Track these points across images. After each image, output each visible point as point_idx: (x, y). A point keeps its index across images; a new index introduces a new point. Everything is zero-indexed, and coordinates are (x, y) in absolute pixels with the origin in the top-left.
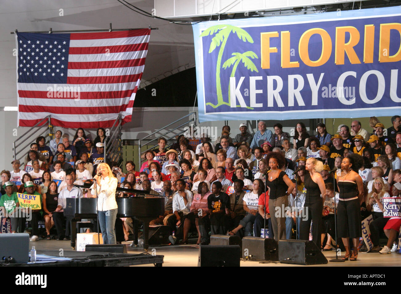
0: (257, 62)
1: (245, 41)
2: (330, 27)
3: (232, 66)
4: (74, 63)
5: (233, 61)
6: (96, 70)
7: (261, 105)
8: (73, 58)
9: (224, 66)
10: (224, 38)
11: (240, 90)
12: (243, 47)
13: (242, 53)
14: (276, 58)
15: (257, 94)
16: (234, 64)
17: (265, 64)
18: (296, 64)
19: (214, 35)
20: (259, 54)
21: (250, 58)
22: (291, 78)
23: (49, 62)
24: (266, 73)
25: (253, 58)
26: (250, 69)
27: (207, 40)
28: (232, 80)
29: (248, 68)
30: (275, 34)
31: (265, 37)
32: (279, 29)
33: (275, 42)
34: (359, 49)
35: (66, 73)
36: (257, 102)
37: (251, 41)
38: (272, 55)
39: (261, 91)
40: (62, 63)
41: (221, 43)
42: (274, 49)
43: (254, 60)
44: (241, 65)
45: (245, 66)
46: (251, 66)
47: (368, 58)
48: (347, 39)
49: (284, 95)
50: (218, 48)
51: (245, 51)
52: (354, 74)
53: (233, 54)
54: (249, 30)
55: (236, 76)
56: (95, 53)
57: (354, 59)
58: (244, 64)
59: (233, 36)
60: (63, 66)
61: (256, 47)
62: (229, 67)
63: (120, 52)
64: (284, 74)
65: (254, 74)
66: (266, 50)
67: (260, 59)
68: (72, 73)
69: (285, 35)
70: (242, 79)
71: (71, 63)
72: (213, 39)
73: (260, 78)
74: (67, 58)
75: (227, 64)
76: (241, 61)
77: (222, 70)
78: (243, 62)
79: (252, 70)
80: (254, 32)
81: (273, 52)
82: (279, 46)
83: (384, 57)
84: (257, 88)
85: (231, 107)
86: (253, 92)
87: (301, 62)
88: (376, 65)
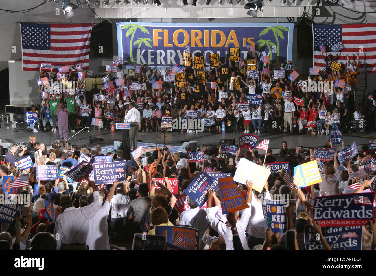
0: (151, 43)
1: (145, 33)
2: (188, 29)
3: (138, 44)
4: (54, 40)
5: (139, 42)
6: (66, 43)
7: (153, 63)
8: (53, 37)
9: (134, 44)
10: (134, 30)
11: (142, 56)
12: (144, 35)
13: (143, 38)
14: (161, 42)
15: (151, 58)
17: (156, 44)
18: (171, 45)
19: (128, 29)
20: (152, 39)
21: (148, 41)
22: (169, 52)
23: (40, 39)
24: (156, 48)
27: (124, 31)
28: (138, 52)
29: (147, 46)
30: (161, 31)
31: (155, 32)
32: (163, 28)
33: (161, 34)
34: (202, 40)
35: (50, 45)
36: (152, 62)
37: (148, 33)
38: (159, 40)
39: (153, 57)
40: (47, 39)
41: (132, 33)
42: (160, 38)
43: (150, 42)
44: (143, 44)
47: (206, 45)
48: (196, 36)
49: (165, 59)
50: (130, 36)
51: (145, 37)
52: (200, 52)
53: (139, 39)
54: (147, 28)
55: (140, 49)
56: (65, 35)
57: (200, 45)
58: (144, 43)
59: (138, 30)
60: (48, 41)
61: (151, 36)
63: (78, 34)
64: (166, 49)
65: (150, 48)
66: (156, 38)
67: (153, 42)
68: (53, 45)
69: (166, 32)
70: (144, 50)
71: (52, 40)
72: (127, 31)
73: (153, 51)
74: (50, 37)
75: (136, 43)
76: (143, 42)
77: (133, 45)
80: (150, 29)
81: (160, 39)
82: (163, 36)
83: (214, 45)
84: (151, 55)
85: (138, 63)
86: (150, 57)
87: (174, 45)
88: (210, 48)
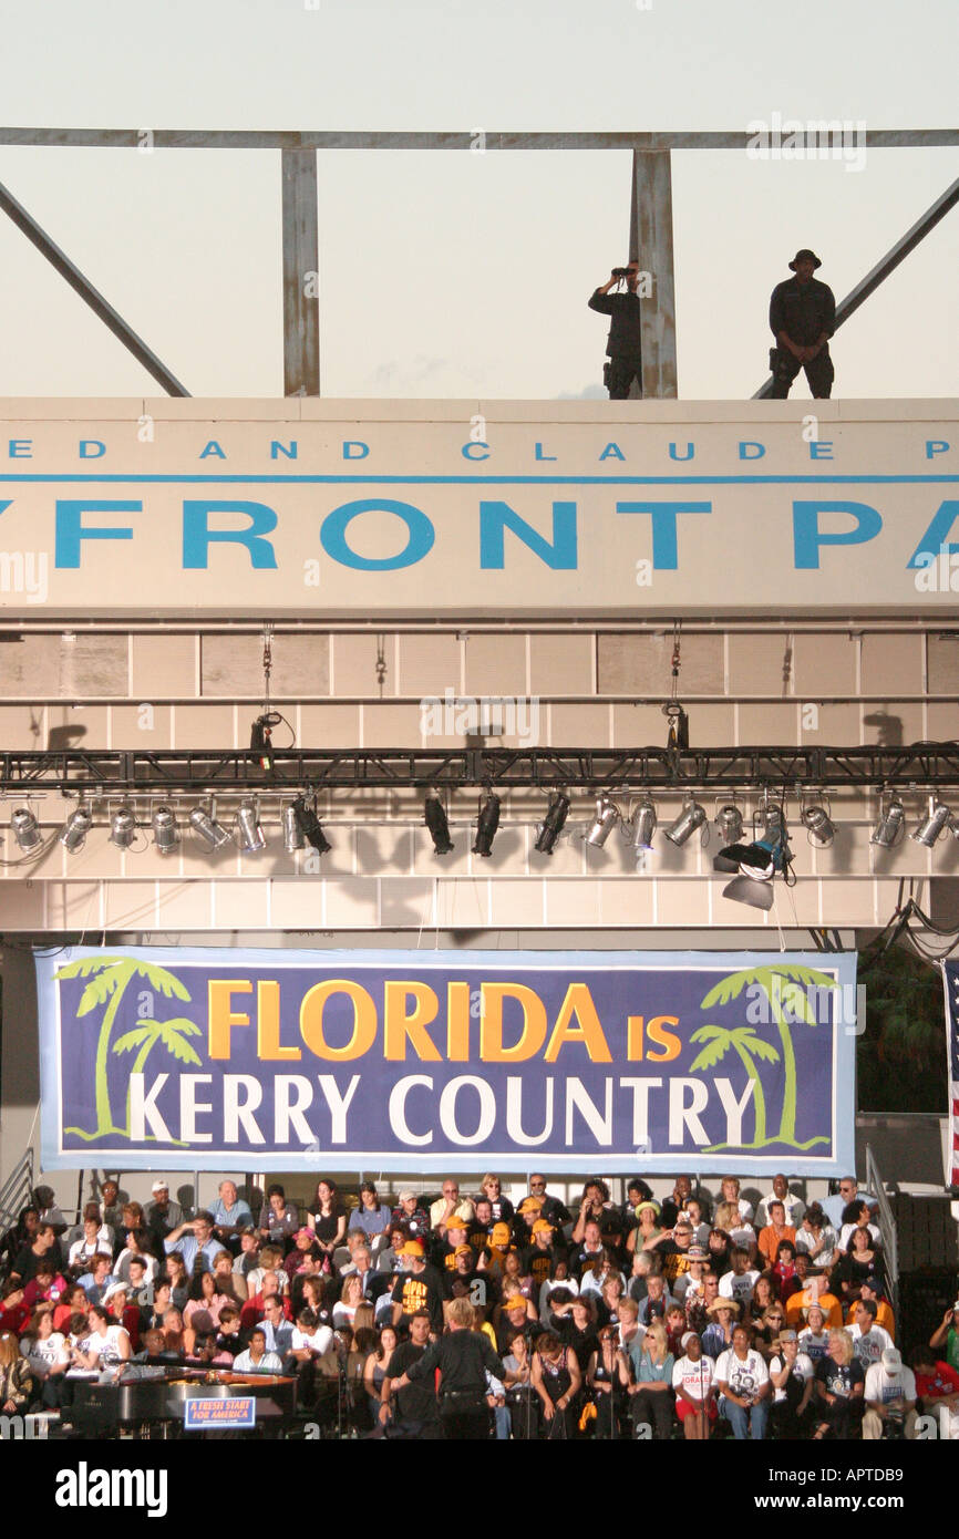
0: (199, 1043)
1: (169, 995)
2: (372, 980)
3: (136, 1050)
5: (138, 1038)
7: (207, 1138)
9: (115, 1049)
10: (116, 986)
11: (156, 1102)
12: (166, 1009)
13: (163, 1022)
14: (244, 1039)
15: (197, 1113)
16: (142, 1044)
17: (219, 1048)
18: (293, 1053)
19: (91, 978)
20: (204, 1026)
21: (181, 1033)
22: (282, 1083)
25: (190, 1034)
26: (182, 1058)
27: (72, 990)
28: (137, 1079)
29: (177, 1056)
30: (243, 985)
31: (217, 990)
32: (255, 975)
33: (244, 1003)
34: (437, 1031)
36: (198, 1131)
37: (184, 995)
38: (235, 1030)
39: (207, 1108)
41: (109, 997)
42: (242, 1018)
43: (191, 1040)
44: (159, 1048)
45: (170, 1049)
46: (183, 1051)
47: (457, 1050)
48: (410, 1009)
49: (265, 1117)
50: (100, 1010)
51: (172, 1017)
52: (428, 1081)
53: (140, 1023)
54: (181, 974)
55: (146, 1070)
57: (427, 1051)
58: (166, 1045)
59: (139, 983)
61: (196, 1010)
62: (129, 1049)
64: (266, 1073)
65: (191, 1069)
66: (221, 1020)
67: (205, 1036)
69: (268, 991)
70: (162, 1078)
72: (88, 987)
73: (207, 1078)
75: (126, 1042)
76: (160, 1039)
77: (111, 1056)
78: (164, 1041)
79: (186, 1061)
80: (195, 979)
81: (239, 1023)
82: (252, 1013)
83: (492, 1049)
84: (198, 1101)
85: (133, 1139)
86: (189, 1108)
87: (305, 1049)
88: (476, 1065)
